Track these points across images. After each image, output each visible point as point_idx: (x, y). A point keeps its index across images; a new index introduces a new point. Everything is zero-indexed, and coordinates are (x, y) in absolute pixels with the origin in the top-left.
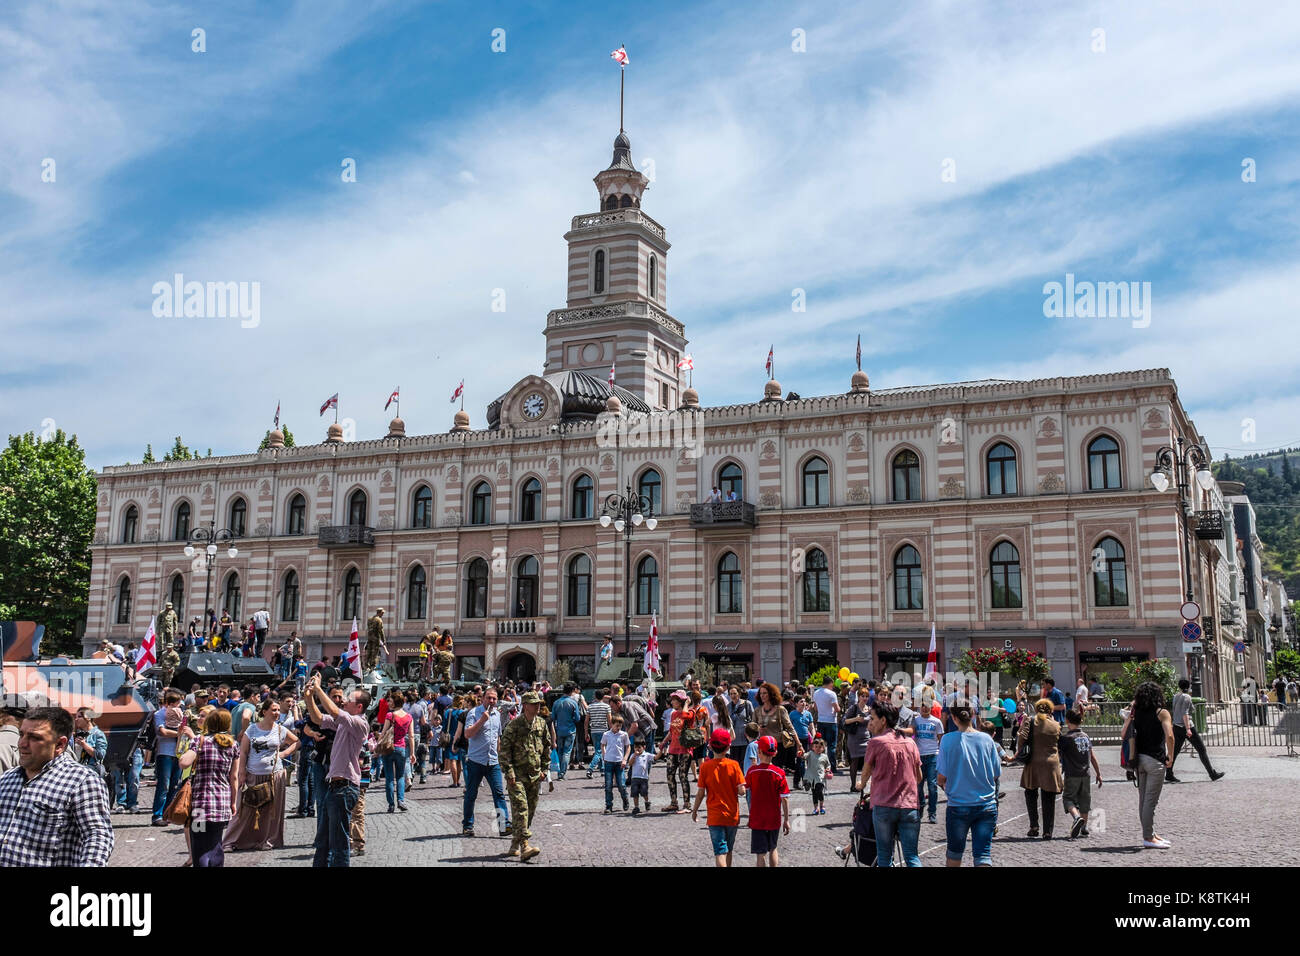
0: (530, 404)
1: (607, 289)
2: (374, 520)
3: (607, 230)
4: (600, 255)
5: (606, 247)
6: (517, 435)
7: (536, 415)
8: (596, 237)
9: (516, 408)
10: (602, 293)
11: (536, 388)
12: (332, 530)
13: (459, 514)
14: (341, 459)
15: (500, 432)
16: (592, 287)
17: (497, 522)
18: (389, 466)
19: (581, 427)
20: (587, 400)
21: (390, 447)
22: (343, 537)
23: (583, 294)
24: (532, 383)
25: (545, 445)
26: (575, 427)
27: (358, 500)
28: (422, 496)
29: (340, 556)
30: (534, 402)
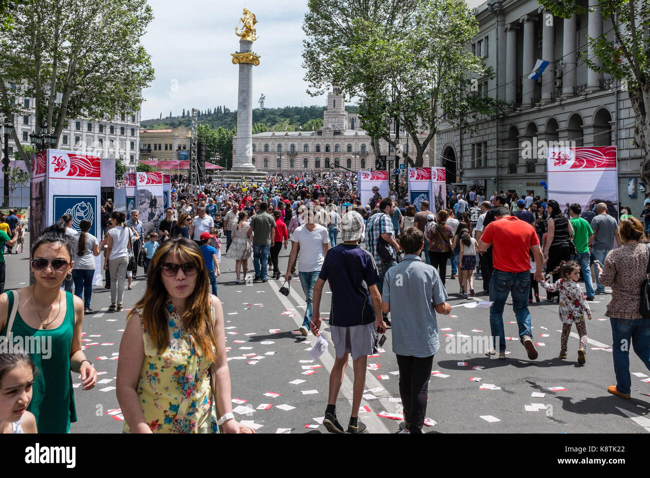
0: (327, 131)
2: (296, 150)
3: (336, 96)
4: (334, 101)
5: (336, 99)
8: (334, 97)
9: (325, 132)
10: (335, 108)
12: (288, 152)
13: (314, 150)
14: (289, 138)
15: (322, 136)
17: (322, 151)
18: (300, 140)
19: (337, 136)
20: (338, 131)
22: (290, 153)
23: (331, 108)
27: (293, 146)
28: (306, 146)
29: (290, 156)
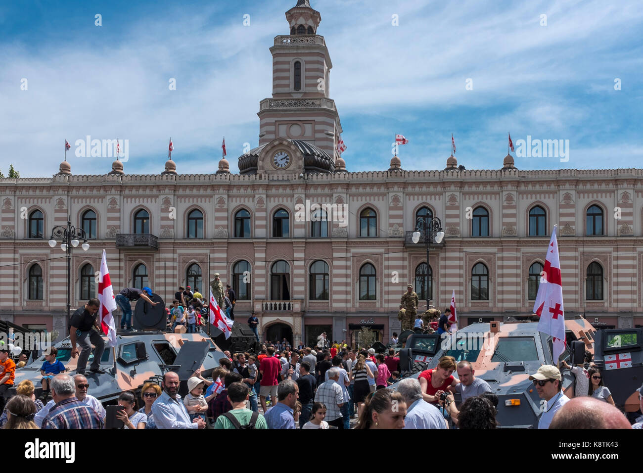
0: (279, 158)
1: (303, 89)
2: (156, 229)
3: (303, 48)
4: (297, 65)
5: (303, 59)
6: (271, 178)
7: (283, 166)
8: (295, 52)
9: (268, 159)
10: (300, 91)
11: (283, 148)
13: (226, 230)
14: (126, 186)
15: (258, 176)
16: (292, 86)
17: (256, 236)
18: (169, 194)
19: (319, 176)
20: (319, 158)
21: (169, 180)
22: (131, 242)
23: (286, 90)
24: (281, 144)
25: (292, 187)
26: (315, 176)
27: (141, 216)
28: (194, 217)
29: (129, 255)
30: (282, 157)
